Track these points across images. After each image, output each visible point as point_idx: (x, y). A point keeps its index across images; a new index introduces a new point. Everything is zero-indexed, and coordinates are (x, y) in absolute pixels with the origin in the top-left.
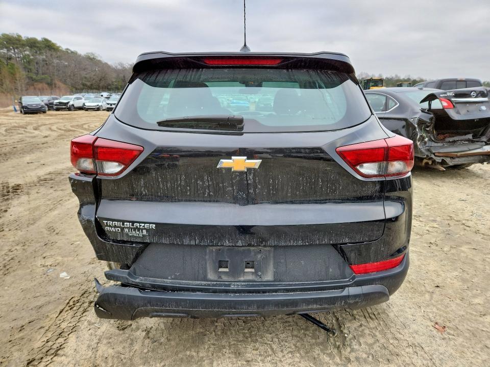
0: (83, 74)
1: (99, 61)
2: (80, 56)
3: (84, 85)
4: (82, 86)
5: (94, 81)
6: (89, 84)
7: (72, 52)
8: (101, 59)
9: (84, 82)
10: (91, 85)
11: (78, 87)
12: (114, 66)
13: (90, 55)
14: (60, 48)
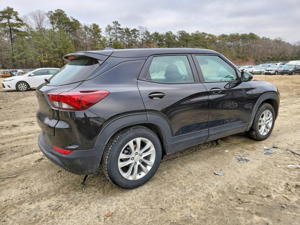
0: (269, 51)
1: (284, 42)
2: (271, 40)
3: (268, 58)
4: (267, 59)
5: (276, 56)
6: (271, 57)
7: (266, 39)
8: (285, 41)
9: (269, 57)
10: (273, 58)
11: (264, 60)
12: (293, 45)
13: (277, 39)
14: (259, 37)
